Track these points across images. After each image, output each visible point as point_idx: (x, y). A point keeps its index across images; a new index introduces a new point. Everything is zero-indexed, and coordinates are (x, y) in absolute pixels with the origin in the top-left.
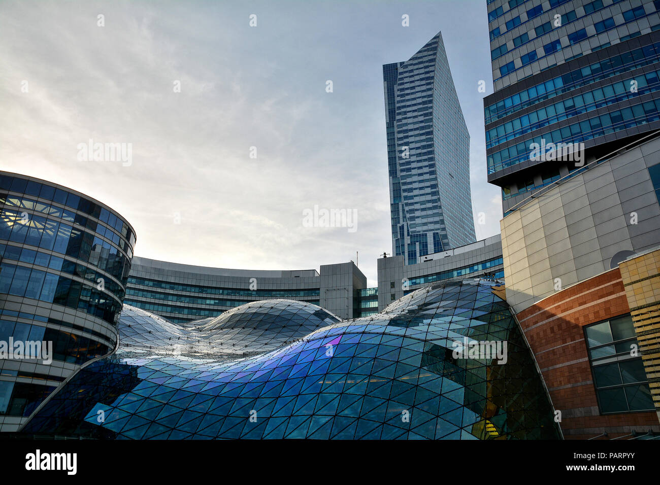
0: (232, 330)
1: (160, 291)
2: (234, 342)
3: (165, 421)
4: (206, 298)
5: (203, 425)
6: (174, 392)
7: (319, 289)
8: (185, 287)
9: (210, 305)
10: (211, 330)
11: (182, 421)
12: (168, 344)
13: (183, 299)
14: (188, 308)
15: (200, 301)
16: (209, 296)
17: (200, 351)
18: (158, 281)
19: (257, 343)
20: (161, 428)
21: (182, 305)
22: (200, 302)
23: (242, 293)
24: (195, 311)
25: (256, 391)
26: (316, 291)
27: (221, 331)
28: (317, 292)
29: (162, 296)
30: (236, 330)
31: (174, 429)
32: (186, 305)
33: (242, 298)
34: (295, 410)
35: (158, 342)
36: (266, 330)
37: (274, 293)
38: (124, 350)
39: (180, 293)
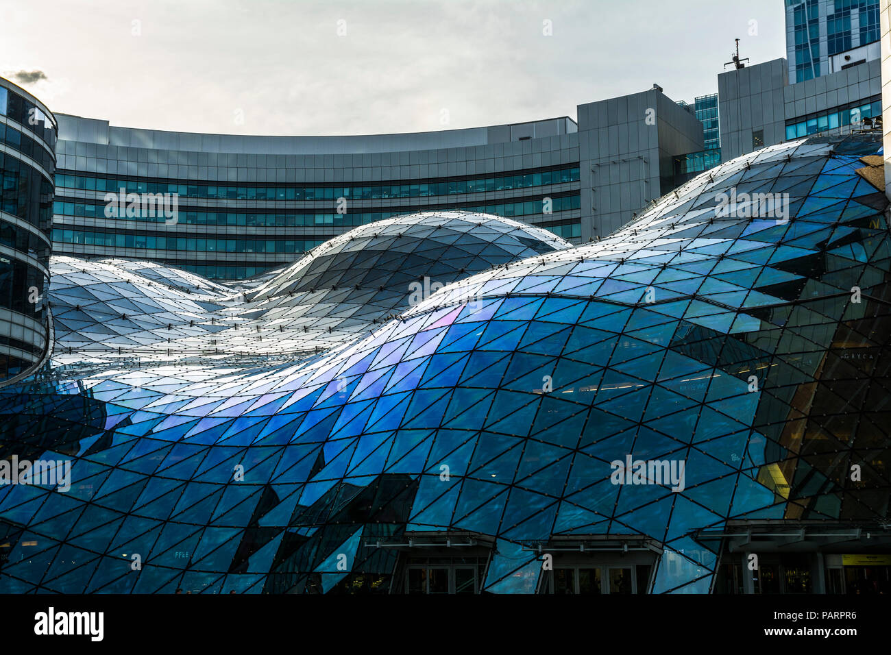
0: (311, 295)
1: (205, 205)
2: (307, 321)
3: (111, 500)
4: (313, 212)
5: (184, 502)
6: (133, 443)
7: (576, 165)
8: (261, 191)
9: (324, 225)
10: (268, 297)
11: (144, 498)
12: (163, 340)
13: (260, 218)
14: (275, 238)
15: (299, 219)
16: (319, 205)
17: (226, 350)
18: (199, 183)
19: (357, 321)
20: (105, 516)
21: (260, 231)
22: (302, 223)
23: (395, 190)
24: (292, 243)
25: (286, 432)
26: (570, 168)
27: (289, 298)
28: (573, 171)
29: (213, 217)
30: (320, 294)
31: (129, 514)
32: (271, 231)
33: (396, 203)
34: (353, 465)
35: (140, 337)
36: (381, 289)
37: (471, 184)
38: (61, 361)
39: (252, 205)
